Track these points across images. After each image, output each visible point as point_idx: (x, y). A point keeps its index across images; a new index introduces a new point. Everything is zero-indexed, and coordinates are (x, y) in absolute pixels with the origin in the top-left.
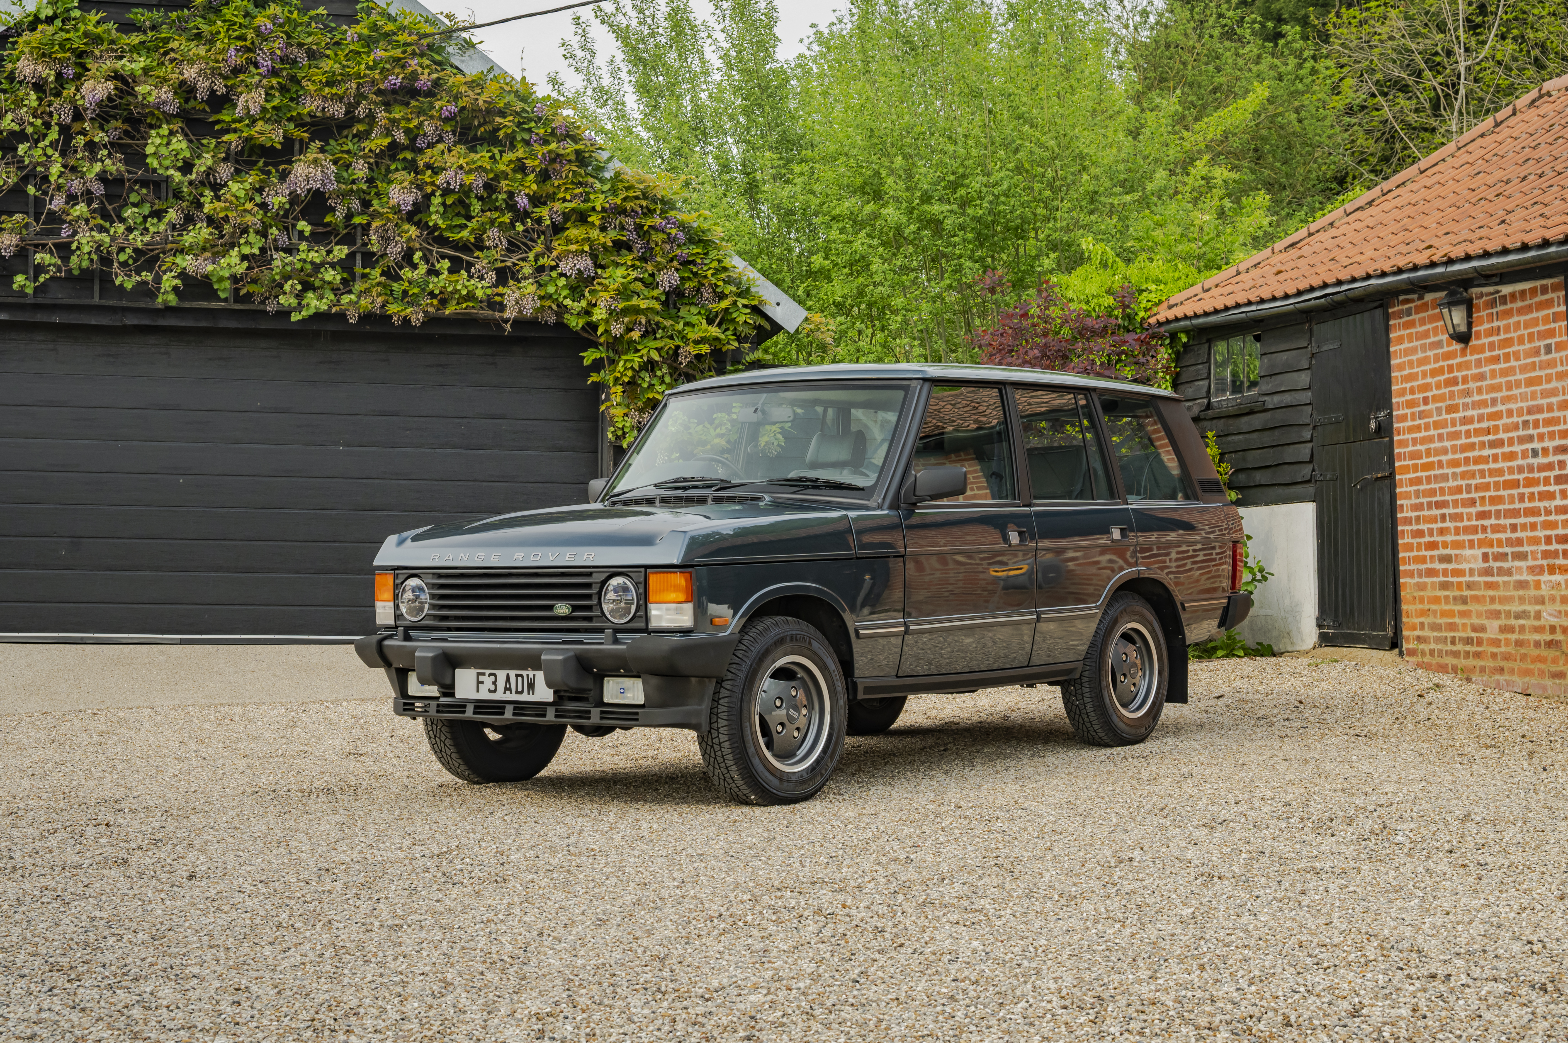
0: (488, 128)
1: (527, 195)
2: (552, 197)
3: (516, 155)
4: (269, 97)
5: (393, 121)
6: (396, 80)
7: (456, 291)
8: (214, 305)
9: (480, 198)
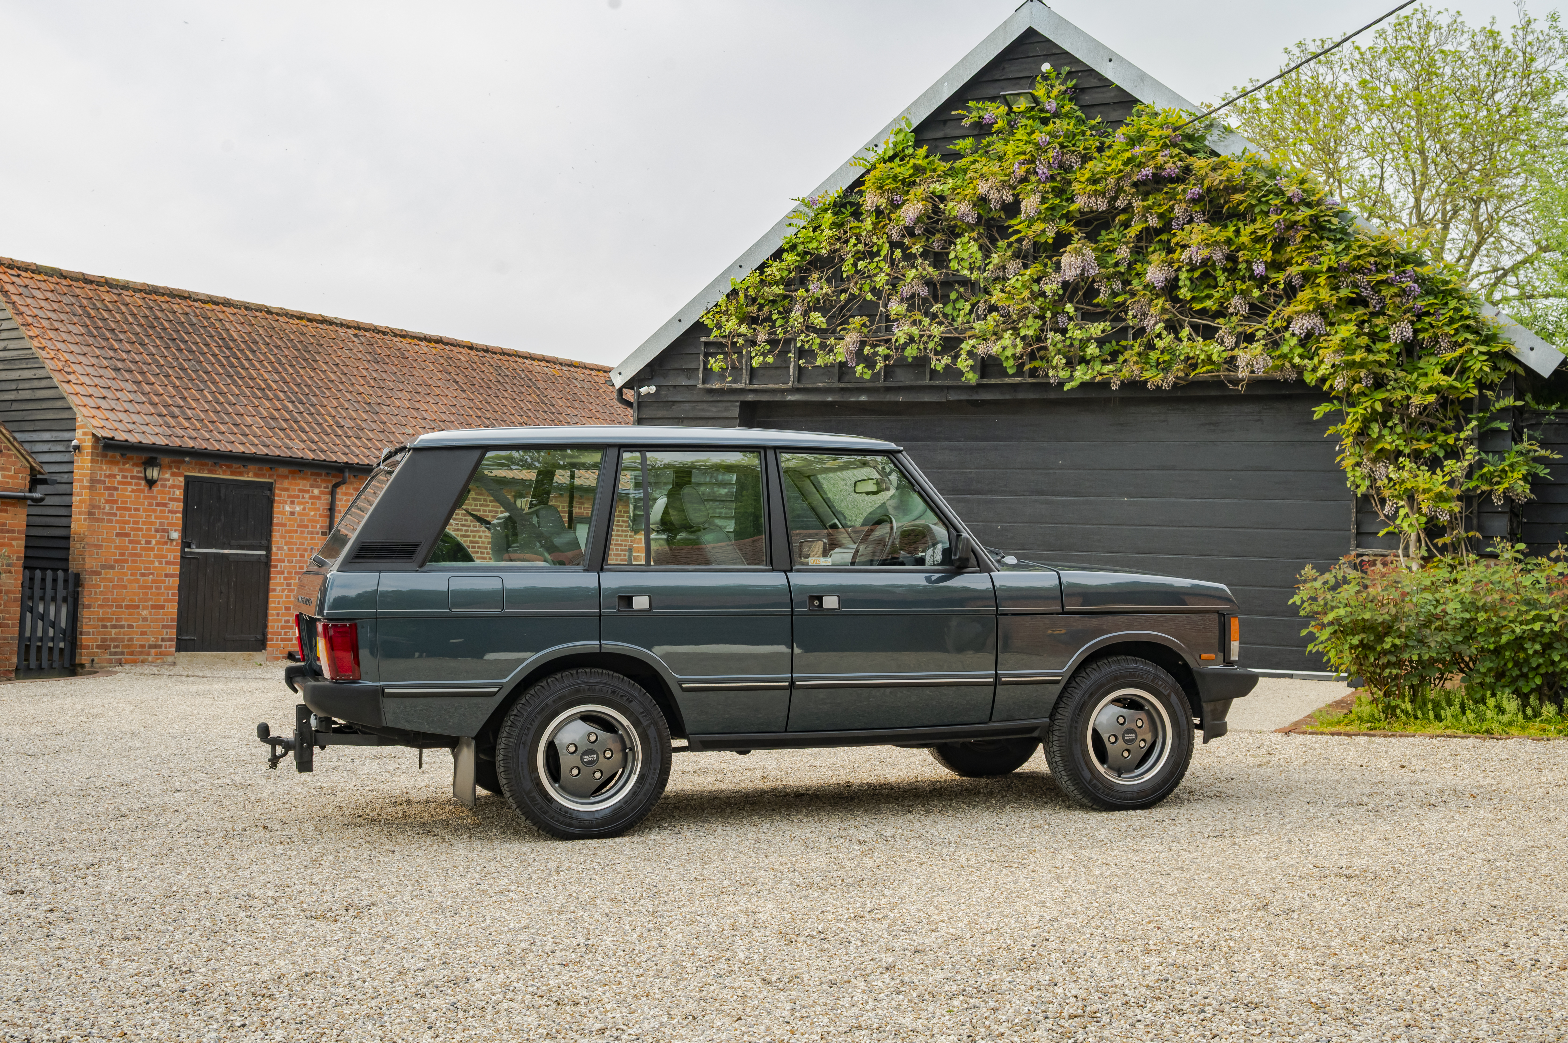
0: (1231, 204)
1: (1264, 263)
2: (1289, 263)
3: (1257, 226)
4: (1044, 200)
5: (1148, 208)
6: (1148, 171)
7: (1198, 356)
8: (1007, 380)
9: (1224, 270)
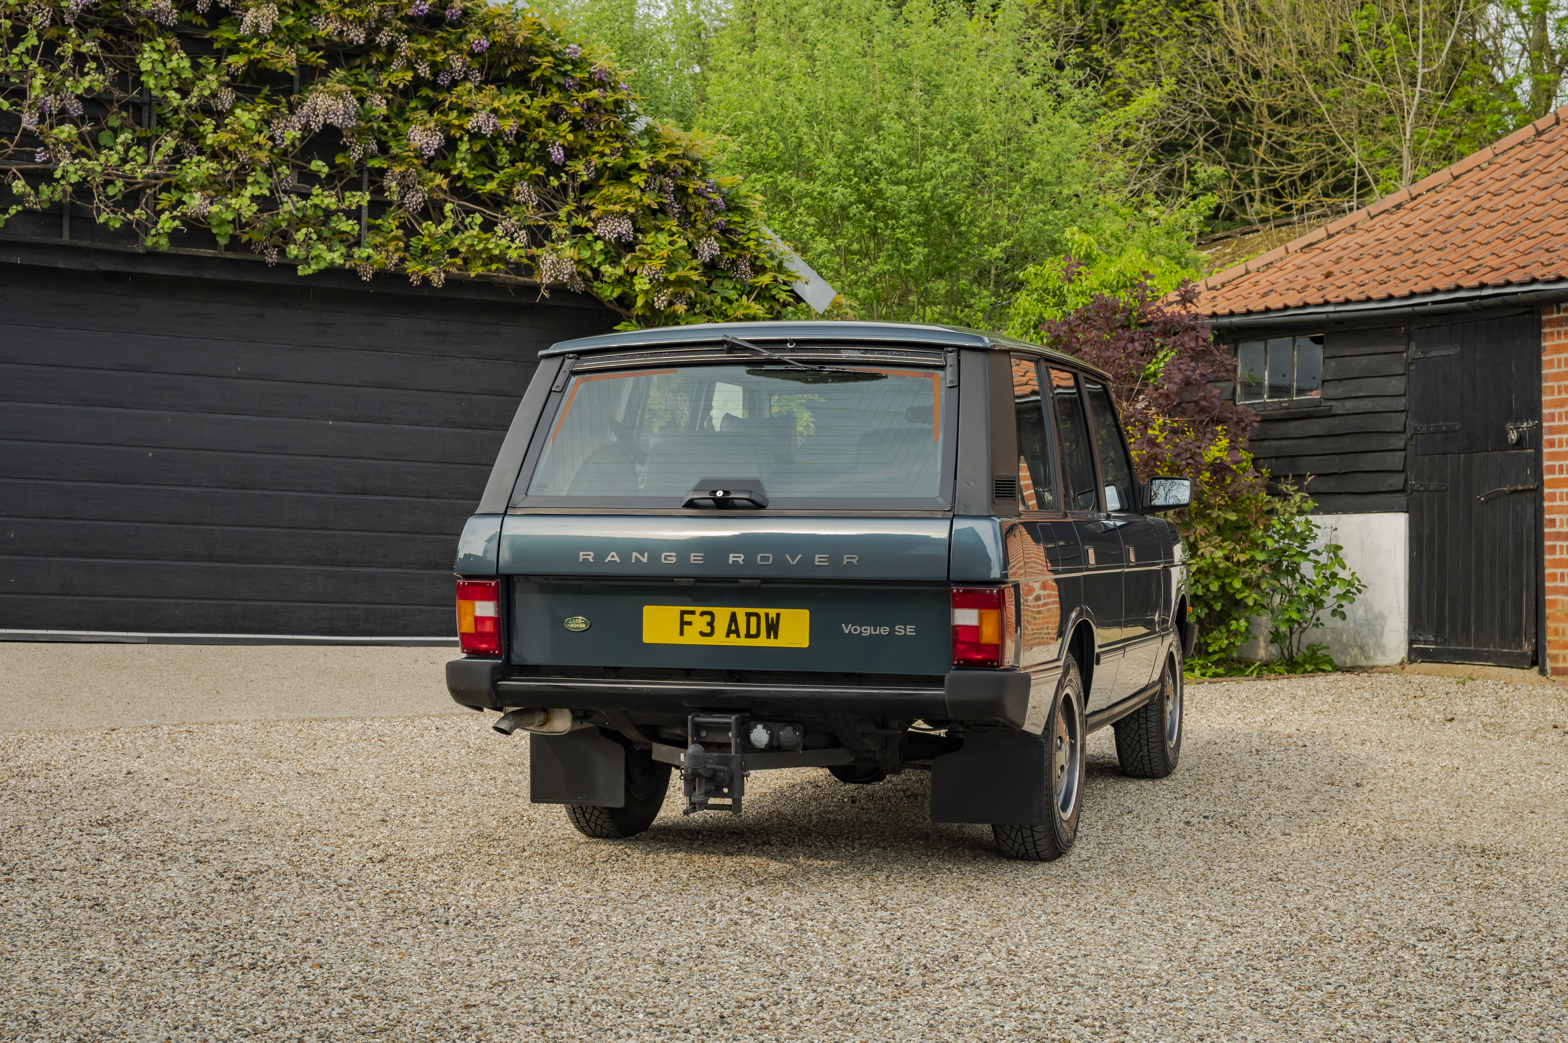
0: (520, 67)
1: (563, 146)
2: (589, 150)
3: (550, 100)
4: (282, 14)
5: (420, 53)
6: (424, 6)
7: (486, 249)
9: (509, 147)
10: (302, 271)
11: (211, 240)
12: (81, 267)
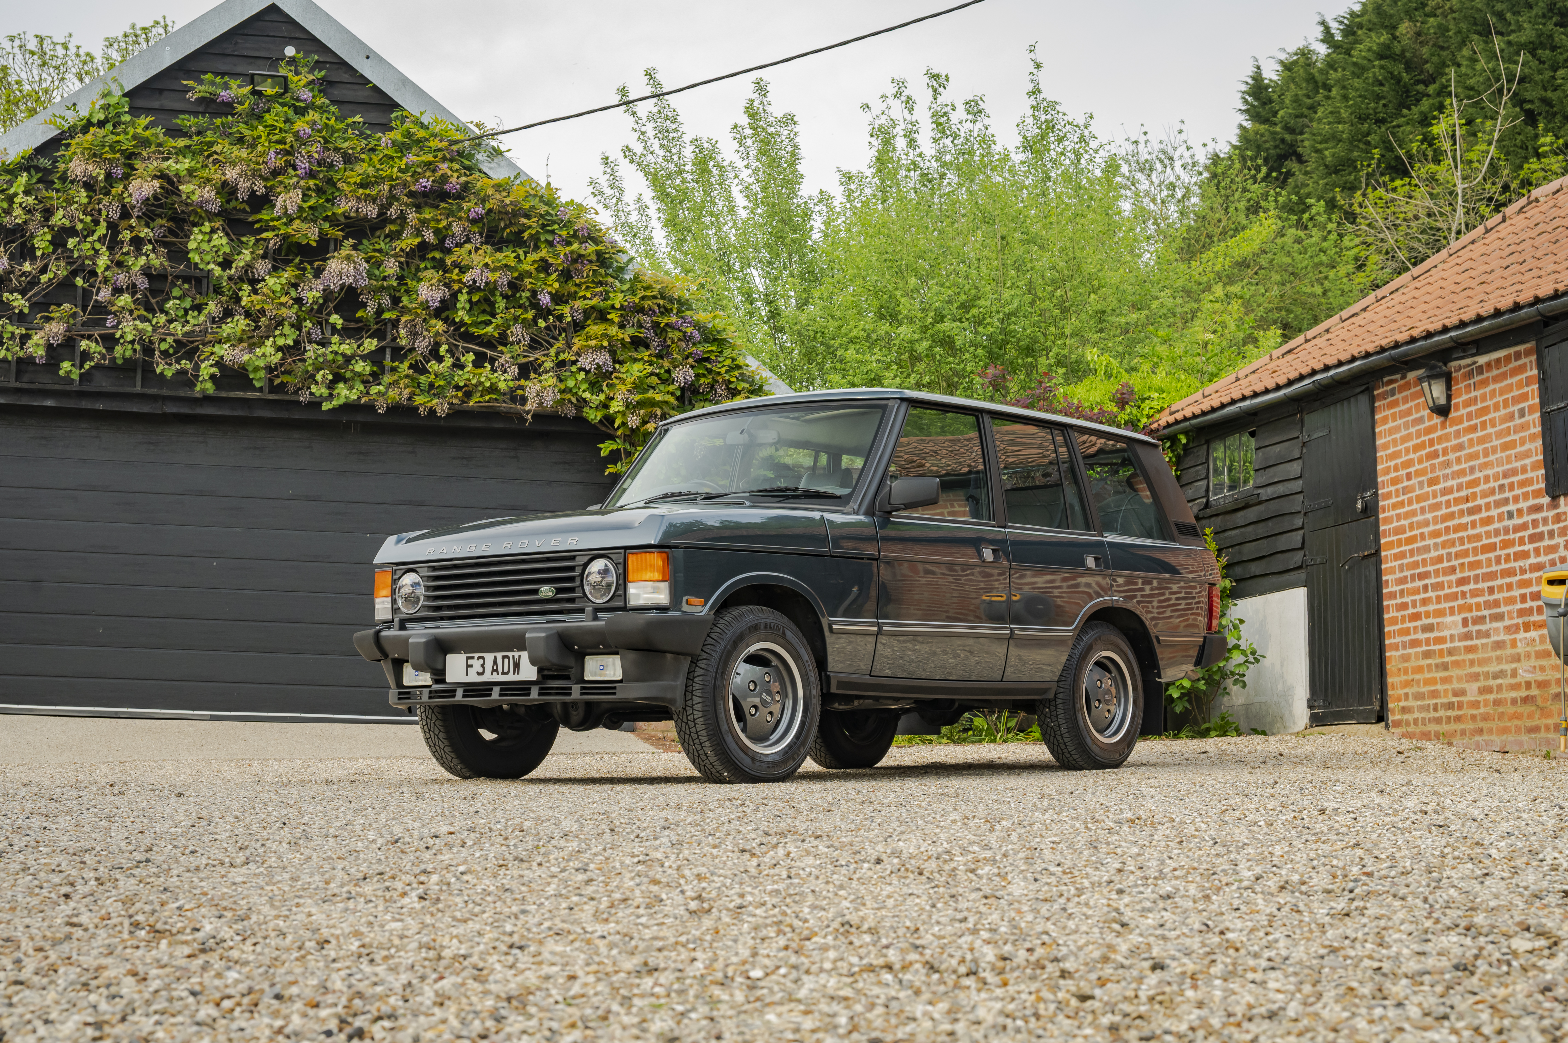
0: (514, 229)
1: (550, 293)
2: (573, 296)
3: (540, 255)
4: (306, 197)
5: (423, 222)
6: (427, 182)
7: (481, 383)
8: (249, 395)
9: (505, 297)
10: (326, 406)
11: (248, 384)
12: (151, 411)
